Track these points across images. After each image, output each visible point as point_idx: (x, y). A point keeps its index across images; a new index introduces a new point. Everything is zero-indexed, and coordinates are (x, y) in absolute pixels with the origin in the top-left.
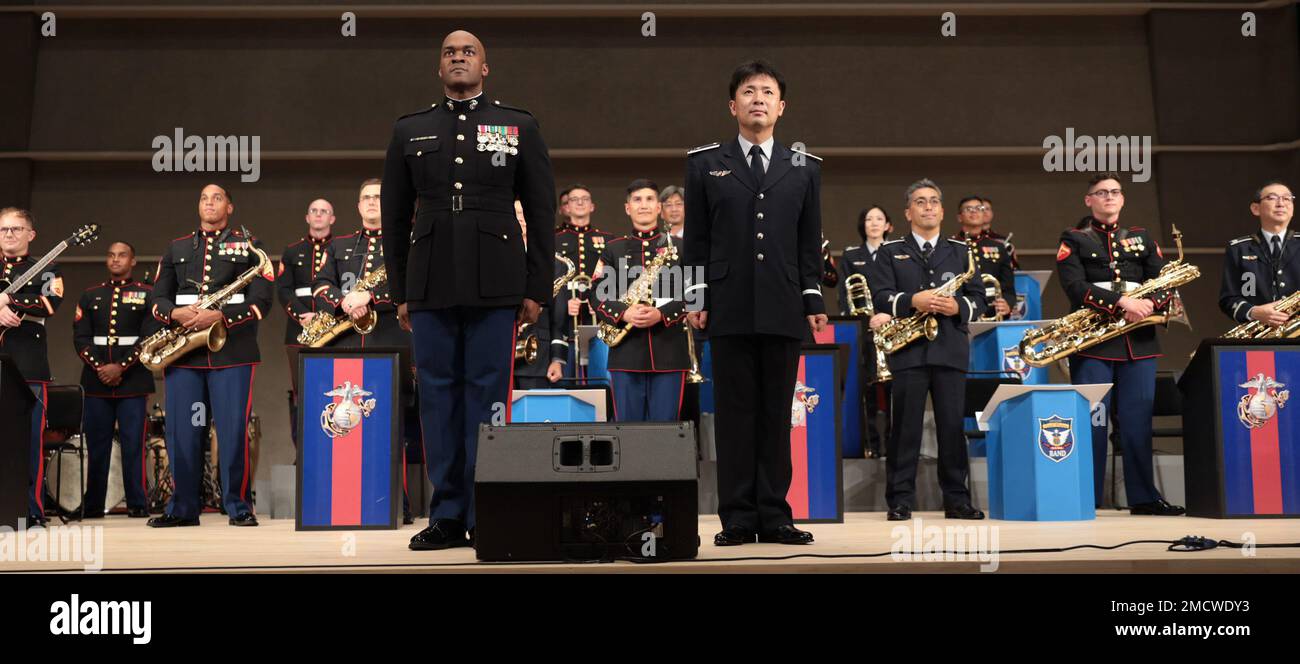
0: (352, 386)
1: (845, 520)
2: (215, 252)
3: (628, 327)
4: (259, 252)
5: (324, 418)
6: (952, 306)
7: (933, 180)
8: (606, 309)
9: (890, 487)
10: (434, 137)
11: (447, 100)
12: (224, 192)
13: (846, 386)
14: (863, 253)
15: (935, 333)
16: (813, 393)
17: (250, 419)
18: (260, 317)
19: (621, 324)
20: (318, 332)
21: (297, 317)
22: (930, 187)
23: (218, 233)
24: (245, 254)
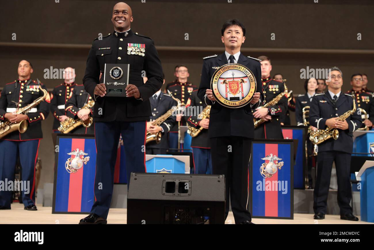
0: (79, 151)
1: (294, 218)
2: (24, 90)
3: (201, 128)
4: (44, 91)
5: (67, 164)
6: (345, 125)
7: (339, 68)
8: (192, 120)
9: (315, 203)
10: (109, 48)
11: (115, 32)
12: (29, 63)
13: (296, 158)
14: (306, 98)
15: (337, 136)
16: (281, 161)
17: (37, 160)
18: (44, 118)
19: (198, 127)
20: (67, 126)
21: (59, 118)
22: (338, 70)
23: (26, 81)
24: (38, 91)
